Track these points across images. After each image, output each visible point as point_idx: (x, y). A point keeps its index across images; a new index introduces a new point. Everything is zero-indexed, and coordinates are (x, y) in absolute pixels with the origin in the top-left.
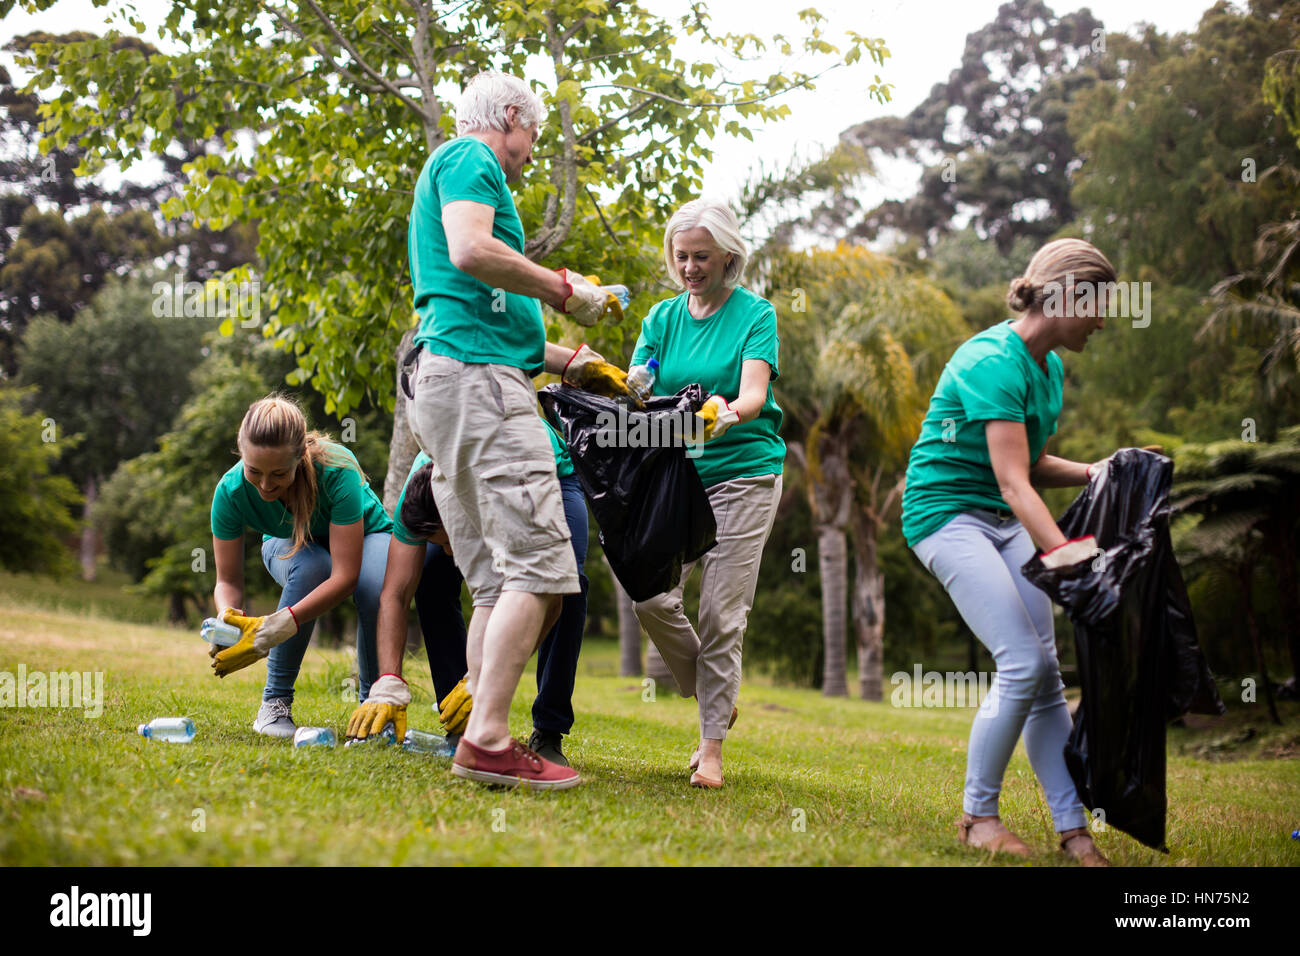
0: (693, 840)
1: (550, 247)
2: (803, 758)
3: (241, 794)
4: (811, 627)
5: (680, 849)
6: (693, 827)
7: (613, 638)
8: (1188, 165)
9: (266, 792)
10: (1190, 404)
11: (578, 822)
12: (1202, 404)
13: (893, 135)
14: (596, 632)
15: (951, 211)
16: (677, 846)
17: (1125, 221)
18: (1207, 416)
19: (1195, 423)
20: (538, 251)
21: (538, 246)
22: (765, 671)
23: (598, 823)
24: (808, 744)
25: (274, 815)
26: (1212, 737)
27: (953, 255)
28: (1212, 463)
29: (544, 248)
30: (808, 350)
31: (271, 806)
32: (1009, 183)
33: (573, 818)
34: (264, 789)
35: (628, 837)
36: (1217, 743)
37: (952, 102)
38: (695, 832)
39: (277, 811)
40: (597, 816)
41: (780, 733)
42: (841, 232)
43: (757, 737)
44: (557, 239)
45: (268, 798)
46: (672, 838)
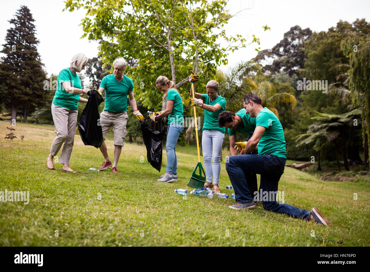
8: (328, 61)
10: (326, 107)
12: (328, 107)
13: (268, 53)
15: (280, 68)
17: (314, 71)
18: (329, 110)
19: (326, 111)
26: (327, 173)
27: (280, 77)
28: (330, 119)
32: (292, 63)
36: (328, 174)
37: (280, 47)
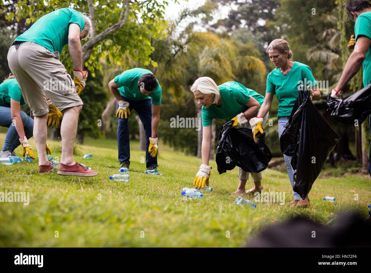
0: (154, 195)
1: (121, 26)
2: (189, 174)
3: (24, 179)
4: (195, 139)
5: (150, 197)
6: (155, 192)
7: (138, 140)
9: (32, 179)
11: (122, 189)
14: (134, 139)
16: (149, 196)
20: (118, 27)
21: (117, 26)
22: (183, 151)
23: (127, 190)
24: (191, 171)
25: (34, 185)
29: (119, 26)
30: (196, 60)
31: (33, 183)
33: (120, 188)
34: (32, 178)
35: (135, 194)
38: (154, 193)
39: (35, 184)
40: (127, 188)
41: (184, 168)
42: (207, 26)
43: (177, 168)
44: (123, 24)
45: (32, 180)
46: (148, 194)
